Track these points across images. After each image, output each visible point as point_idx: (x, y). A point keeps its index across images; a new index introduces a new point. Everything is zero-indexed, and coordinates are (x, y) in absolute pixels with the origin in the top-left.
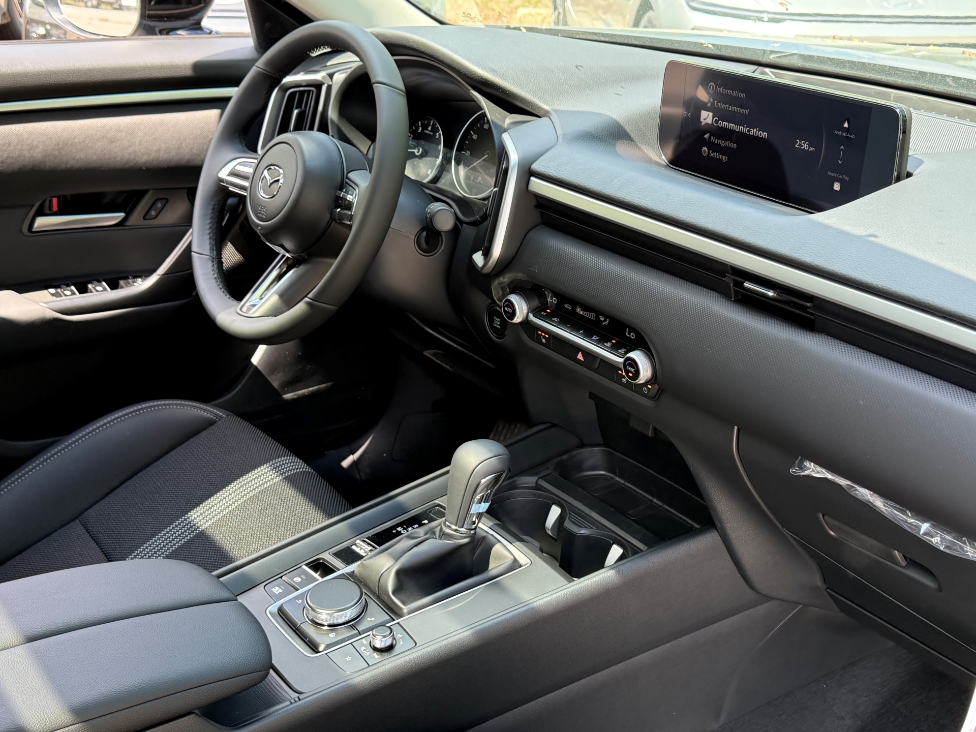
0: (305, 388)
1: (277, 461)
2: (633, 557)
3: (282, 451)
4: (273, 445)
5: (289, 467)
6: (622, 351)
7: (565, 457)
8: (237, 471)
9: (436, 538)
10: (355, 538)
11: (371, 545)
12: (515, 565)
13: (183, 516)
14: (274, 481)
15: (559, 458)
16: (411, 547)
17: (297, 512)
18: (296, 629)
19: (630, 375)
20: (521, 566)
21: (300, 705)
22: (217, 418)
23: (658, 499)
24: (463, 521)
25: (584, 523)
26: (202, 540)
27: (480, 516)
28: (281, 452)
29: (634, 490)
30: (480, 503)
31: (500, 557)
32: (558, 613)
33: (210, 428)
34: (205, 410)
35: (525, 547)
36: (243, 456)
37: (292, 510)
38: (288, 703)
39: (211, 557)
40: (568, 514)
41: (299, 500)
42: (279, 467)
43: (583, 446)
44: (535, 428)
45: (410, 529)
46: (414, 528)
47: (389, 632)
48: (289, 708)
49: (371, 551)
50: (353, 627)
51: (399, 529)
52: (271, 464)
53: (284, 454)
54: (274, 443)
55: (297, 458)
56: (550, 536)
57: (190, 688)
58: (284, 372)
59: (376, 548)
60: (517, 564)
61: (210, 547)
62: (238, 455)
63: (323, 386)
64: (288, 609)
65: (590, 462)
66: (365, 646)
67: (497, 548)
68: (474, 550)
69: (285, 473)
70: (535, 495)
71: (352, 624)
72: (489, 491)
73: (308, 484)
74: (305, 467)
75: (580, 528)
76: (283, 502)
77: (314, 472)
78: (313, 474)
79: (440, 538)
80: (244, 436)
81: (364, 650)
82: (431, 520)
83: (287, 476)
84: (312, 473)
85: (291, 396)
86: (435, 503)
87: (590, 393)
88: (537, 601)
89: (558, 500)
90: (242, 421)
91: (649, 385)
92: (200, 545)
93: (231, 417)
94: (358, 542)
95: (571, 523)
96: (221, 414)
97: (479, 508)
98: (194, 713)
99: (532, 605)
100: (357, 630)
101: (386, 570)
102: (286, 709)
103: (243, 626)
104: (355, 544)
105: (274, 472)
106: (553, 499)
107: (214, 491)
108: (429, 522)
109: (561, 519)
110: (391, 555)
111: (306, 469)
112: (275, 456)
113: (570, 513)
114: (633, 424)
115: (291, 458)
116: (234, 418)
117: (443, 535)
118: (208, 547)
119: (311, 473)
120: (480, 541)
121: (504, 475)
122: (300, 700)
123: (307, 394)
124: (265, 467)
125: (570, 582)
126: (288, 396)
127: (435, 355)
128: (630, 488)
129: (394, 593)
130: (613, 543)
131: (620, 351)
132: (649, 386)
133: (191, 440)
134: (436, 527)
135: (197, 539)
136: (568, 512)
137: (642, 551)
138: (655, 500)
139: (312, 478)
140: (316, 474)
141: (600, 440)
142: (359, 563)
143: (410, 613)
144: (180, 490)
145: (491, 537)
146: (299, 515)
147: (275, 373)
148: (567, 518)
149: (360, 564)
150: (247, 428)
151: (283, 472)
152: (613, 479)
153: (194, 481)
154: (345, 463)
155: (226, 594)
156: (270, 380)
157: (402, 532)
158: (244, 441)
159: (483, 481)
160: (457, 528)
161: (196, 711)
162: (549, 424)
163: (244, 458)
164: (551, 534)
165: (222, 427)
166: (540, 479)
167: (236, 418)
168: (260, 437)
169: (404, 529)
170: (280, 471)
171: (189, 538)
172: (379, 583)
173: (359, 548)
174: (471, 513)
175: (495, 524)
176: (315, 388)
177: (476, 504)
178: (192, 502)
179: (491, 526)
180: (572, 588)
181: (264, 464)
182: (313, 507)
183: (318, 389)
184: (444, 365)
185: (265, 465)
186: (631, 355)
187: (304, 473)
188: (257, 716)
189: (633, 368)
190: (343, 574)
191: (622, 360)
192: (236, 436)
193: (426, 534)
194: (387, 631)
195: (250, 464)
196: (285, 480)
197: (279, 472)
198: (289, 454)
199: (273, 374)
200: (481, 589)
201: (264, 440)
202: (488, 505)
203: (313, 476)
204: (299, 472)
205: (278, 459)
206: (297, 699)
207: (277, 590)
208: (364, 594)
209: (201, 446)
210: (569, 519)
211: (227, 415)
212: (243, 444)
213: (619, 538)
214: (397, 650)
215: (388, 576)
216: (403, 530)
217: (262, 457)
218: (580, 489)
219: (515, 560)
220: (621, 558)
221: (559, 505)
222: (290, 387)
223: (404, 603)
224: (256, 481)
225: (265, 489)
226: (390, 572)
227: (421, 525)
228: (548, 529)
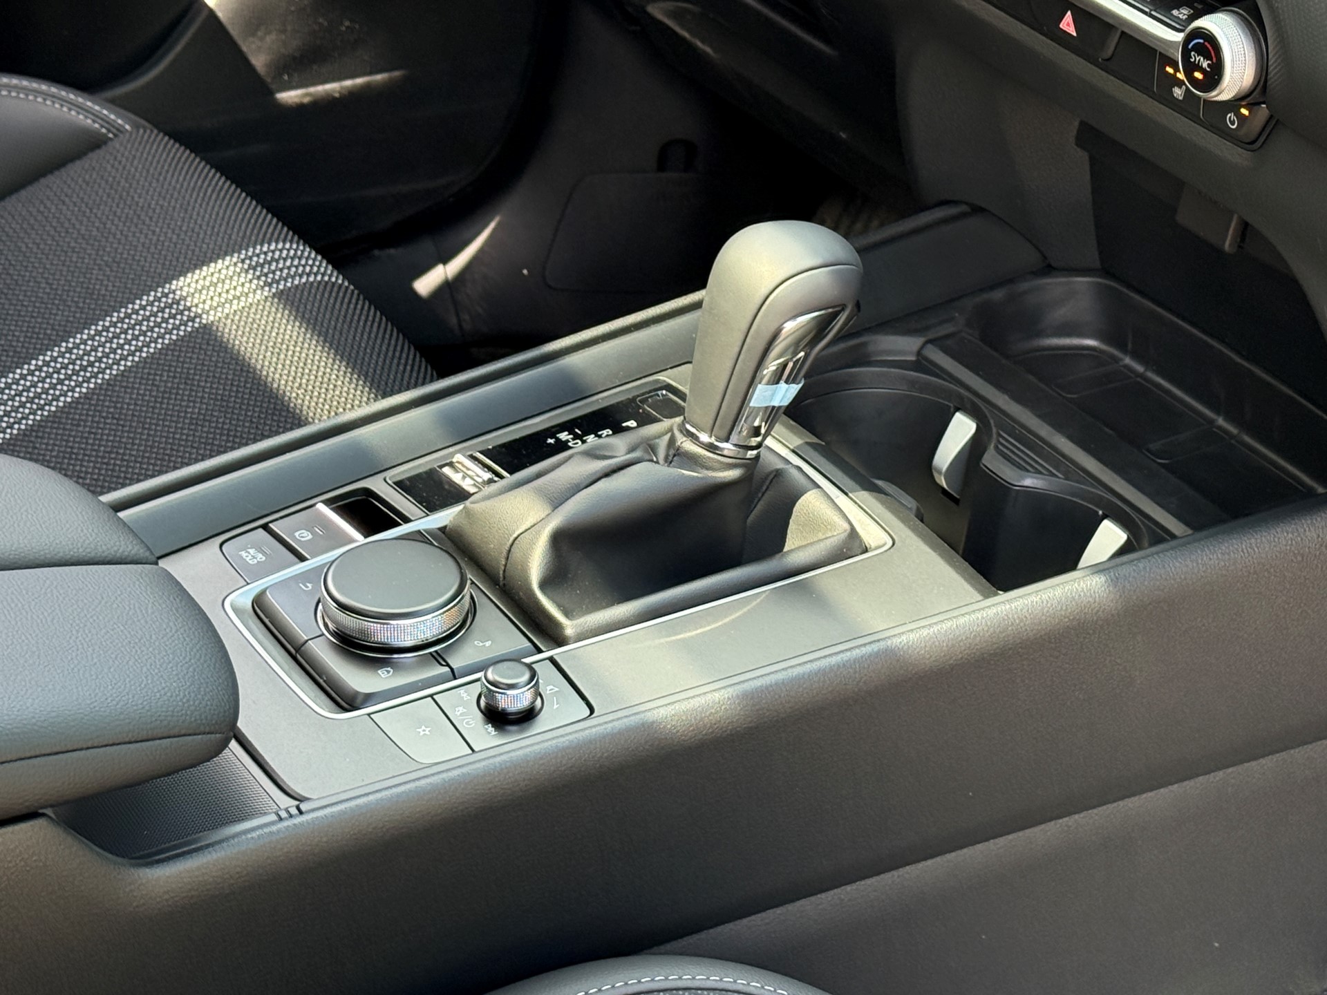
0: (333, 80)
1: (257, 251)
2: (1153, 549)
3: (272, 227)
4: (250, 211)
5: (289, 268)
6: (1183, 13)
7: (998, 295)
8: (156, 268)
9: (657, 462)
10: (451, 450)
11: (490, 469)
12: (852, 546)
13: (17, 367)
14: (250, 300)
15: (985, 296)
16: (594, 478)
17: (304, 381)
18: (297, 651)
19: (1198, 75)
20: (866, 550)
21: (301, 824)
22: (109, 131)
23: (1229, 418)
24: (729, 424)
25: (1037, 462)
26: (64, 429)
27: (772, 415)
28: (270, 230)
29: (1168, 392)
30: (778, 383)
31: (814, 524)
32: (952, 667)
33: (91, 155)
34: (81, 108)
35: (880, 506)
36: (173, 232)
37: (293, 373)
38: (274, 817)
39: (87, 473)
40: (995, 436)
41: (312, 351)
42: (262, 266)
43: (1048, 269)
44: (927, 213)
45: (591, 438)
46: (600, 436)
47: (526, 677)
48: (274, 828)
49: (490, 481)
50: (439, 658)
51: (564, 436)
52: (242, 256)
53: (276, 235)
54: (252, 207)
55: (308, 249)
56: (943, 489)
57: (38, 753)
58: (284, 31)
59: (501, 477)
60: (857, 544)
61: (85, 449)
62: (161, 228)
63: (379, 77)
64: (277, 603)
65: (1061, 314)
66: (464, 704)
67: (810, 503)
68: (749, 502)
69: (278, 282)
70: (912, 383)
71: (436, 652)
72: (802, 354)
73: (336, 312)
74: (329, 272)
75: (1023, 473)
76: (269, 353)
77: (352, 287)
78: (349, 291)
79: (669, 461)
80: (177, 181)
81: (461, 715)
82: (645, 420)
83: (282, 291)
84: (347, 288)
85: (297, 96)
86: (657, 381)
87: (1082, 123)
88: (903, 633)
89: (968, 398)
90: (173, 146)
91: (1244, 107)
92: (58, 443)
93: (145, 132)
94: (459, 458)
95: (1000, 457)
96: (120, 121)
97: (773, 395)
98: (43, 815)
99: (889, 642)
100: (448, 665)
101: (526, 530)
102: (266, 830)
103: (171, 624)
104: (451, 465)
105: (250, 276)
106: (961, 397)
107: (98, 312)
108: (639, 426)
109: (975, 448)
110: (541, 492)
111: (330, 276)
112: (253, 238)
113: (999, 435)
114: (1187, 217)
115: (294, 246)
116: (153, 137)
117: (676, 456)
118: (79, 448)
119: (343, 289)
120: (768, 482)
121: (842, 318)
122: (301, 812)
123: (337, 95)
124: (227, 263)
125: (986, 596)
126: (290, 96)
127: (676, 15)
128: (1158, 386)
129: (544, 585)
130: (1105, 517)
131: (1175, 12)
132: (1244, 111)
133: (43, 181)
134: (660, 436)
135: (51, 428)
136: (994, 430)
137: (1173, 537)
138: (1221, 421)
139: (346, 300)
140: (356, 292)
141: (1091, 256)
142: (458, 508)
143: (580, 637)
144: (11, 304)
145: (795, 472)
146: (310, 387)
147: (260, 34)
148: (992, 446)
149: (461, 511)
150: (184, 163)
151: (273, 279)
152: (1116, 360)
153: (47, 283)
154: (425, 284)
155: (130, 547)
156: (244, 49)
157: (570, 444)
158: (176, 195)
159: (790, 326)
160: (713, 440)
161: (49, 811)
162: (964, 208)
163: (175, 237)
164: (945, 486)
165: (123, 155)
166: (929, 346)
167: (157, 136)
168: (218, 188)
169: (576, 437)
170: (266, 275)
171: (30, 422)
172: (507, 559)
173: (461, 475)
174: (752, 404)
175: (807, 443)
176: (360, 81)
177: (768, 384)
178: (41, 336)
179: (798, 447)
180: (994, 610)
181: (226, 254)
182: (345, 373)
183: (367, 86)
184: (699, 44)
185: (228, 258)
186: (1207, 22)
187: (325, 287)
188: (195, 841)
189: (1208, 57)
190: (419, 532)
191: (1178, 37)
192: (158, 180)
193: (632, 449)
194: (523, 675)
195: (190, 253)
196: (276, 300)
197: (263, 278)
198: (289, 237)
199: (253, 34)
200: (764, 595)
201: (228, 196)
202: (795, 389)
203: (348, 295)
204: (312, 283)
205: (262, 245)
206: (294, 811)
207: (252, 556)
208: (469, 582)
209: (67, 200)
210: (996, 448)
211: (136, 126)
212: (173, 201)
213: (1119, 503)
214: (542, 723)
215: (532, 543)
216: (573, 439)
217: (220, 239)
218: (1031, 377)
219: (853, 534)
220: (1122, 551)
221: (973, 412)
222: (296, 75)
223: (567, 614)
224: (203, 297)
225: (226, 318)
226: (539, 533)
227: (618, 429)
228: (940, 472)
